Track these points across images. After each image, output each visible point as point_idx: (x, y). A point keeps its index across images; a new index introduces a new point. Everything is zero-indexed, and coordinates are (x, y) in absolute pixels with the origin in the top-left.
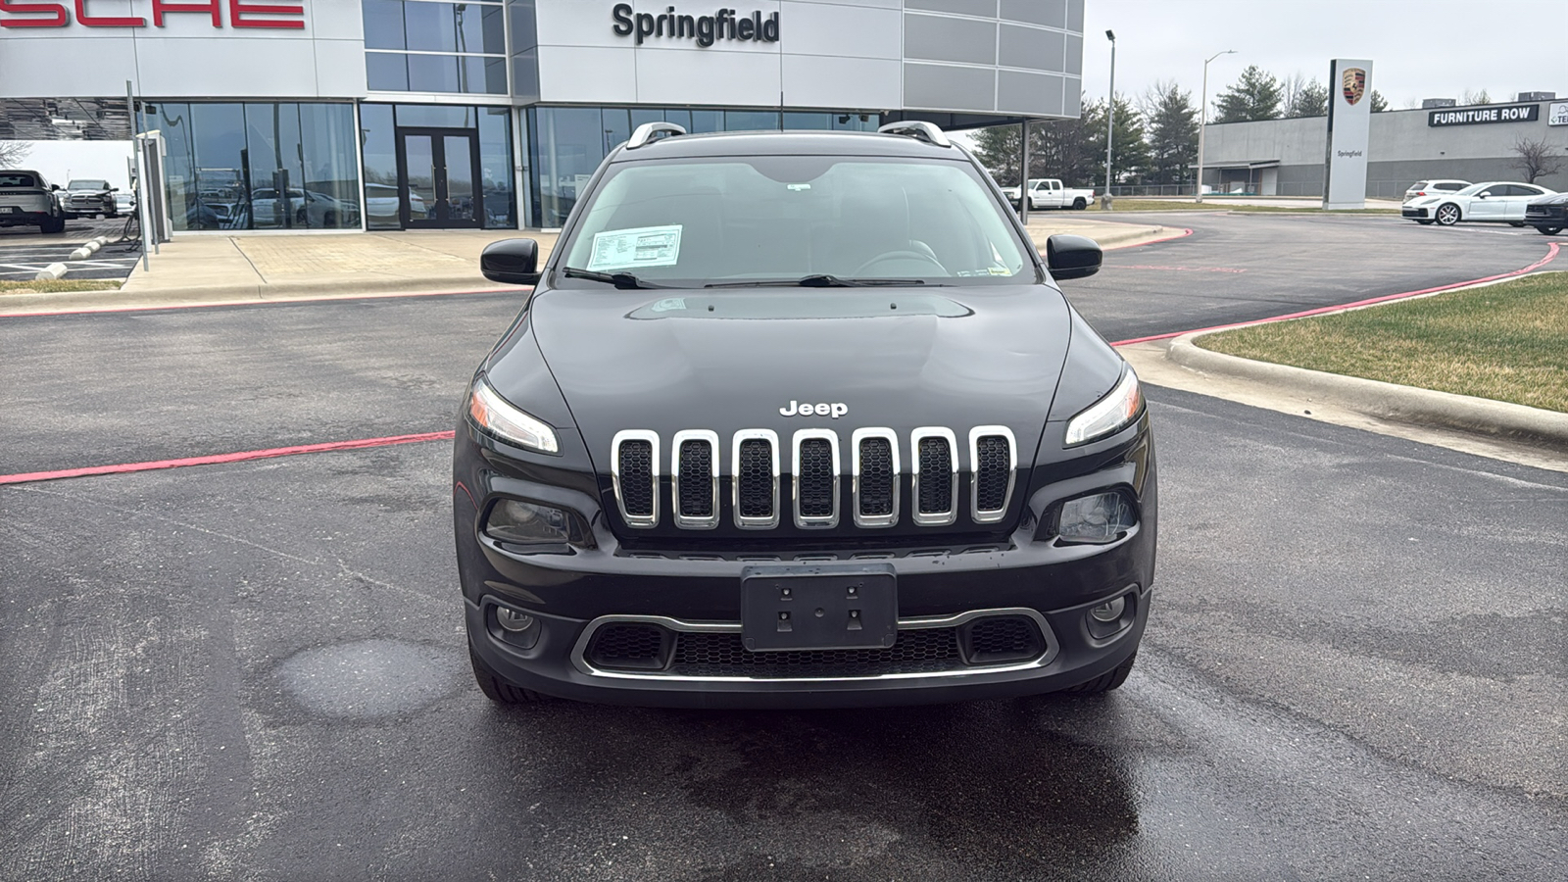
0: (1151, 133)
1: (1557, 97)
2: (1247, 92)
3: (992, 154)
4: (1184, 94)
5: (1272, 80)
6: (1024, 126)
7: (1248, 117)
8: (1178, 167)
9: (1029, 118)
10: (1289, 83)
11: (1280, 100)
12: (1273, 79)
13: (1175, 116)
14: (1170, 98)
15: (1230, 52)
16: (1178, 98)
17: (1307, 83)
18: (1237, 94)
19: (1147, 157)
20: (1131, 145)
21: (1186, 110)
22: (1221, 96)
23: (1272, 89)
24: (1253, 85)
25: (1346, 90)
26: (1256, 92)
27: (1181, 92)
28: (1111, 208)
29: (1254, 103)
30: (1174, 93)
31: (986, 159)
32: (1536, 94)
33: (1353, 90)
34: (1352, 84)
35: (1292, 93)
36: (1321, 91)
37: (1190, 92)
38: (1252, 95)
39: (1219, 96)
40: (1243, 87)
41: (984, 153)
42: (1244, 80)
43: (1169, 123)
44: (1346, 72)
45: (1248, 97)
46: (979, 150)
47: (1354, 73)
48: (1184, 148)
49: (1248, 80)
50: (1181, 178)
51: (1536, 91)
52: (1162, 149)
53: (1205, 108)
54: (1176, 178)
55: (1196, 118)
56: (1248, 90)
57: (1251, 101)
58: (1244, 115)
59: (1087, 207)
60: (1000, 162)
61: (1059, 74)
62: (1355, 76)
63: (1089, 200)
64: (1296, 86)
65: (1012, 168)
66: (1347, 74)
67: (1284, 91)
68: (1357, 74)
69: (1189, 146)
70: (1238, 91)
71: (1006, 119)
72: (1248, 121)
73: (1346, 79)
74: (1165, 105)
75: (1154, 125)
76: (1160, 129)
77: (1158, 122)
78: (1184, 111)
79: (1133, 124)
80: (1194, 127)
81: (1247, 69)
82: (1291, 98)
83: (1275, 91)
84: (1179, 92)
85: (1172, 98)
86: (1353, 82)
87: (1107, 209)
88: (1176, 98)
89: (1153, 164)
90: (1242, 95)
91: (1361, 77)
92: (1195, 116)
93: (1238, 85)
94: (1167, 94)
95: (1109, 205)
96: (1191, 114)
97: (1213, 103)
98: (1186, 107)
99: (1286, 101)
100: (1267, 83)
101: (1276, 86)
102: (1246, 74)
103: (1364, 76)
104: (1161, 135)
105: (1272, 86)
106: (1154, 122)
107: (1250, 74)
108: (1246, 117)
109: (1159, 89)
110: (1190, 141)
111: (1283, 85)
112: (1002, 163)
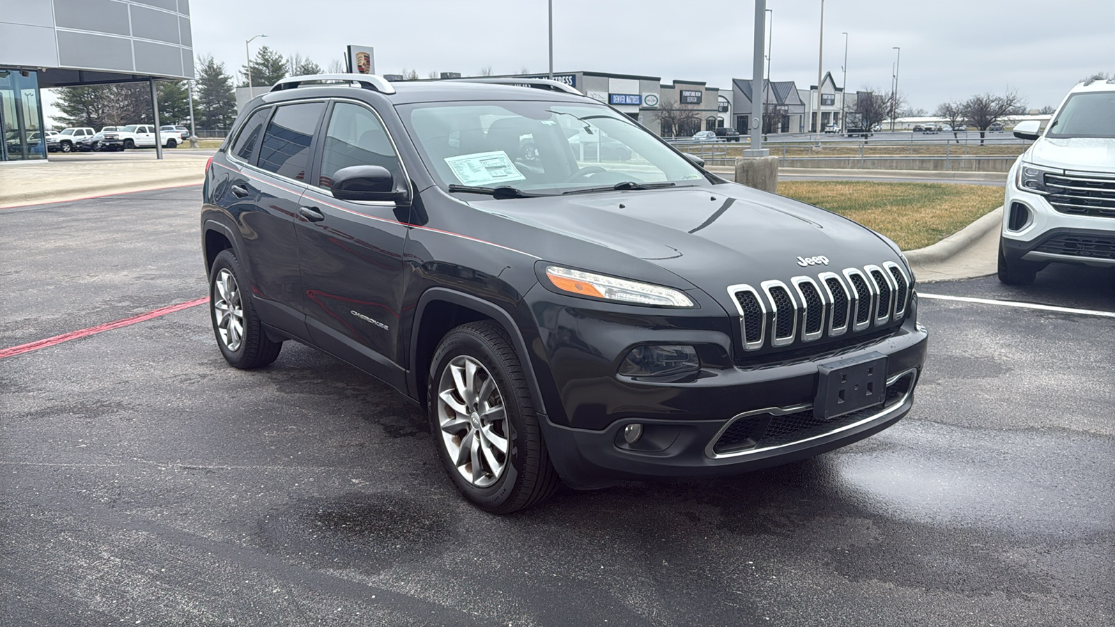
0: (198, 92)
1: (462, 76)
2: (263, 64)
3: (73, 105)
4: (219, 64)
5: (279, 57)
6: (151, 84)
7: (266, 83)
8: (221, 117)
9: (154, 78)
10: (292, 59)
11: (287, 71)
12: (281, 57)
13: (214, 80)
14: (208, 67)
15: (263, 36)
16: (215, 67)
17: (304, 61)
18: (257, 66)
19: (198, 109)
20: (185, 101)
21: (222, 76)
22: (245, 67)
23: (280, 64)
24: (267, 60)
25: (360, 66)
26: (270, 65)
27: (216, 63)
28: (198, 146)
29: (269, 73)
30: (211, 62)
31: (69, 109)
32: (450, 73)
33: (363, 67)
34: (362, 62)
35: (294, 67)
36: (314, 67)
37: (223, 63)
38: (267, 67)
39: (243, 66)
40: (260, 61)
41: (66, 104)
42: (260, 56)
43: (211, 85)
44: (358, 54)
45: (264, 68)
46: (61, 102)
47: (363, 55)
48: (224, 103)
49: (263, 56)
50: (225, 125)
51: (450, 71)
52: (209, 103)
53: (235, 76)
54: (221, 125)
55: (229, 82)
56: (264, 63)
57: (267, 71)
58: (263, 81)
59: (178, 146)
60: (82, 111)
61: (176, 46)
62: (363, 58)
63: (179, 141)
64: (296, 62)
65: (92, 116)
66: (359, 56)
67: (289, 65)
68: (365, 56)
69: (227, 102)
70: (257, 64)
71: (131, 78)
72: (266, 85)
73: (359, 61)
74: (206, 72)
75: (200, 86)
76: (205, 90)
77: (202, 84)
78: (220, 77)
79: (184, 85)
80: (230, 88)
81: (262, 48)
82: (295, 71)
83: (283, 65)
84: (215, 62)
85: (210, 66)
86: (363, 61)
87: (195, 147)
88: (213, 68)
89: (203, 115)
90: (261, 67)
91: (367, 58)
92: (229, 80)
93: (256, 60)
94: (207, 64)
95: (196, 144)
96: (226, 79)
97: (240, 72)
98: (221, 74)
99: (291, 72)
100: (276, 59)
101: (283, 61)
102: (261, 52)
103: (369, 57)
104: (206, 94)
105: (280, 61)
106: (199, 84)
107: (264, 52)
108: (264, 83)
109: (200, 60)
110: (228, 99)
111: (288, 61)
112: (82, 113)
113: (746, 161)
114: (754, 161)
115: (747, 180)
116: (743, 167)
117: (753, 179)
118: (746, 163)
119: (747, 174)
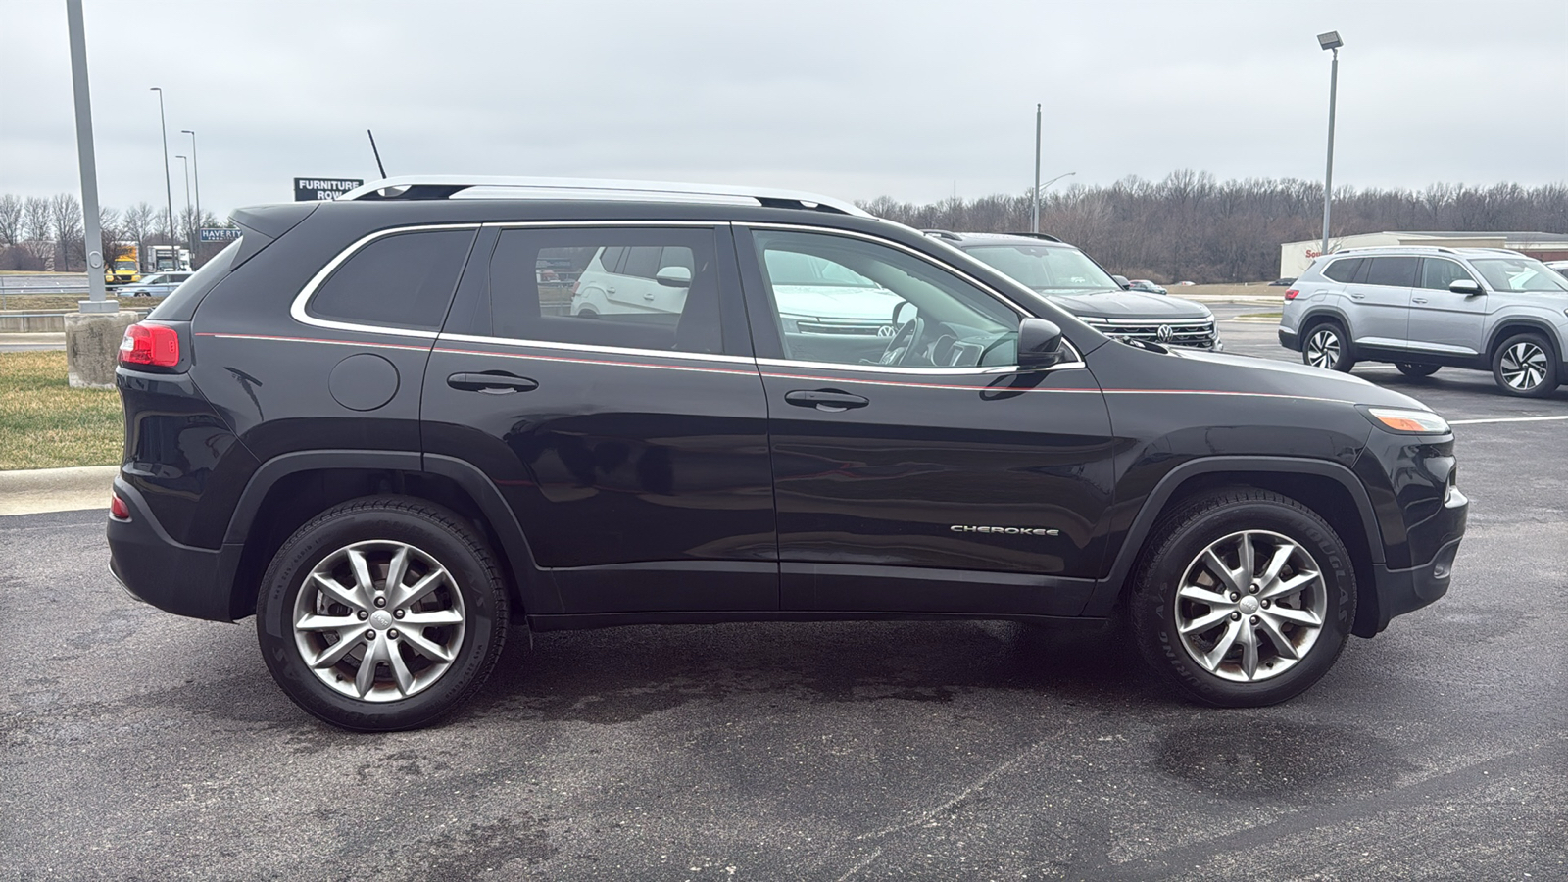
113: (96, 319)
114: (111, 319)
115: (102, 349)
116: (92, 329)
117: (112, 347)
118: (95, 322)
119: (101, 341)
